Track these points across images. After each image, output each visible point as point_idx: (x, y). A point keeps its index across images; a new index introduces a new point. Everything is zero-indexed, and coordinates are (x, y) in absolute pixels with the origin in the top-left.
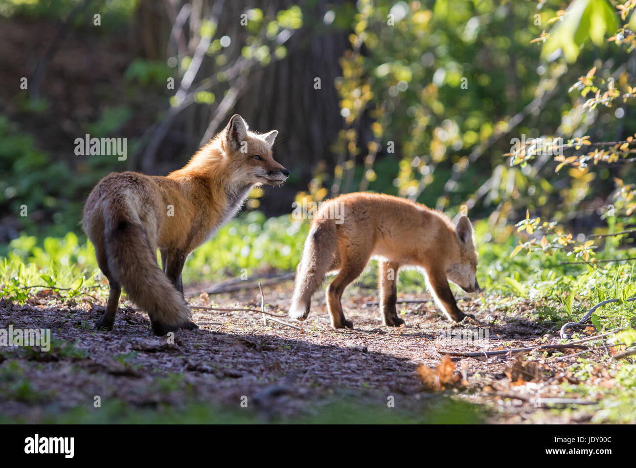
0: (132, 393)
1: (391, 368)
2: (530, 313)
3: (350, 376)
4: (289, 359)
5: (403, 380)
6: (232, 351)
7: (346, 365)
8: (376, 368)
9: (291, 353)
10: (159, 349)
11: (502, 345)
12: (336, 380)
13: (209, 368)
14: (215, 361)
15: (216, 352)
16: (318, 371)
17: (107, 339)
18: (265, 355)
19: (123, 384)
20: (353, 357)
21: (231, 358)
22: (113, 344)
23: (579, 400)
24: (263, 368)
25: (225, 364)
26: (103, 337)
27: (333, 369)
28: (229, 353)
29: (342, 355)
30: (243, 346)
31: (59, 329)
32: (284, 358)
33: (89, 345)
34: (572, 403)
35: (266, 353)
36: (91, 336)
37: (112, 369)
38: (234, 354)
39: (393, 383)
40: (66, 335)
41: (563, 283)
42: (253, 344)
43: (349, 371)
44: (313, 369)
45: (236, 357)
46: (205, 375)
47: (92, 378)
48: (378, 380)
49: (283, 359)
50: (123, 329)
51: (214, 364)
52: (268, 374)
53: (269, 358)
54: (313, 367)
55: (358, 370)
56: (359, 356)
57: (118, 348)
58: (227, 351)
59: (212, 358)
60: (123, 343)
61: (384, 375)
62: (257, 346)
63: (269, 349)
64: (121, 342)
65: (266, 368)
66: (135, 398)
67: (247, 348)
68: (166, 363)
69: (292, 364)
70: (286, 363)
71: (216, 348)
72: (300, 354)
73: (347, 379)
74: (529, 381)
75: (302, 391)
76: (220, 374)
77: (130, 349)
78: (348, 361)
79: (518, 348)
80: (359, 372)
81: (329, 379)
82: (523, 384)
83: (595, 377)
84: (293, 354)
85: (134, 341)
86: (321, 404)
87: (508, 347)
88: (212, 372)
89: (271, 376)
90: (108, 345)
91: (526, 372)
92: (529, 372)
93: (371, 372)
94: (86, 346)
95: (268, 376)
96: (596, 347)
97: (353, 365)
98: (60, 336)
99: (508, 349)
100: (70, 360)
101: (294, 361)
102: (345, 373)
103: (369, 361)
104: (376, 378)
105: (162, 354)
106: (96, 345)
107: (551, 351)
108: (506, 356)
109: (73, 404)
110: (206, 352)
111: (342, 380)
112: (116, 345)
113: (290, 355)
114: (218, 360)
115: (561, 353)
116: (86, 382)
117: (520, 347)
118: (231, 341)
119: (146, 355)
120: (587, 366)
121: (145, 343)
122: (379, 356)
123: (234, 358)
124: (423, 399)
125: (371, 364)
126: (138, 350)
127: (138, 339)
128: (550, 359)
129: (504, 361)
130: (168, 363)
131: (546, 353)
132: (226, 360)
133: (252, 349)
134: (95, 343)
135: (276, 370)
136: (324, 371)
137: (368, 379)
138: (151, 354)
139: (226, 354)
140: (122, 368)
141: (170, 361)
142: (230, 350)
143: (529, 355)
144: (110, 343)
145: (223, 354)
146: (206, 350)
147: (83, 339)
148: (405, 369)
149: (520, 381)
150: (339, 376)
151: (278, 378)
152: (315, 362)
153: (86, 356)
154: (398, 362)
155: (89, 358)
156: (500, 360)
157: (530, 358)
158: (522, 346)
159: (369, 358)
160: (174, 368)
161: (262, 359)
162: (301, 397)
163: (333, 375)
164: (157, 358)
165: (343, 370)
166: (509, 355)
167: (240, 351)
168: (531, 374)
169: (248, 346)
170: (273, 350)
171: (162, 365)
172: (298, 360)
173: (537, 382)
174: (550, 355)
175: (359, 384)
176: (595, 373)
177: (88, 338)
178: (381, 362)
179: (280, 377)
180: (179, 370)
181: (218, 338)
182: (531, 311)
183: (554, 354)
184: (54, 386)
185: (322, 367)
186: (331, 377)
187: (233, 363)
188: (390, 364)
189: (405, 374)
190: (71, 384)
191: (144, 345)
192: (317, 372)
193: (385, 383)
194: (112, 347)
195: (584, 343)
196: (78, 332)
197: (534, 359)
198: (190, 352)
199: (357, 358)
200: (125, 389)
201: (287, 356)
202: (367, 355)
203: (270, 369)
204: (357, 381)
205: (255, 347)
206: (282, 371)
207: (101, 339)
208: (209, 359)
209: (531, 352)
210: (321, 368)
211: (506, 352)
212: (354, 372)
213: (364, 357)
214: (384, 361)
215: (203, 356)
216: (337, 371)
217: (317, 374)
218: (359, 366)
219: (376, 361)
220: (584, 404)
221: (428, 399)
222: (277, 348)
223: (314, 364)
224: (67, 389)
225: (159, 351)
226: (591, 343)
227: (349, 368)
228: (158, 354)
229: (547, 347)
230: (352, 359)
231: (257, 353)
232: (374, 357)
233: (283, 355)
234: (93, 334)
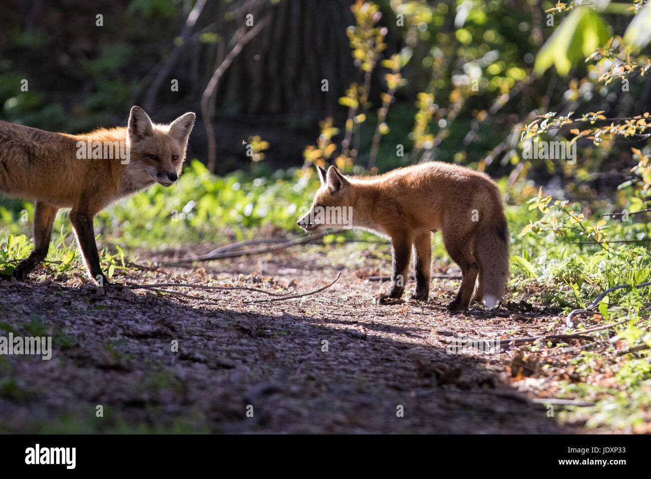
0: (121, 390)
1: (390, 358)
2: (537, 296)
3: (347, 367)
4: (285, 346)
5: (401, 372)
6: (226, 337)
7: (344, 354)
8: (374, 358)
9: (287, 339)
10: (151, 335)
11: (505, 333)
12: (332, 372)
13: (202, 357)
14: (209, 349)
15: (210, 338)
16: (314, 360)
17: (97, 323)
18: (260, 342)
19: (112, 380)
20: (351, 345)
21: (225, 345)
22: (103, 329)
24: (257, 357)
25: (219, 352)
26: (93, 320)
27: (329, 359)
28: (223, 340)
29: (340, 343)
30: (238, 332)
31: (48, 311)
32: (279, 345)
33: (78, 329)
35: (261, 340)
36: (81, 319)
37: (101, 361)
38: (228, 341)
39: (390, 375)
40: (55, 318)
41: (573, 265)
42: (248, 330)
43: (346, 361)
44: (309, 359)
45: (231, 344)
46: (197, 365)
47: (81, 372)
48: (375, 372)
49: (278, 347)
50: (115, 311)
51: (207, 352)
52: (262, 364)
53: (264, 345)
54: (309, 355)
55: (356, 359)
56: (357, 343)
57: (108, 333)
58: (221, 337)
59: (206, 346)
60: (114, 328)
61: (382, 366)
62: (252, 332)
63: (264, 336)
64: (112, 326)
65: (261, 356)
66: (123, 396)
67: (241, 334)
68: (157, 351)
69: (287, 353)
70: (282, 351)
71: (210, 333)
72: (297, 341)
73: (344, 370)
74: (529, 376)
75: (295, 388)
76: (213, 364)
77: (121, 334)
78: (346, 349)
79: (520, 338)
80: (356, 362)
81: (325, 370)
82: (522, 379)
83: (597, 373)
84: (289, 341)
85: (126, 325)
86: (313, 402)
87: (512, 335)
88: (205, 362)
89: (266, 367)
90: (99, 329)
91: (527, 367)
92: (529, 366)
93: (369, 363)
94: (75, 330)
95: (262, 366)
96: (601, 338)
97: (351, 354)
98: (49, 319)
99: (512, 338)
100: (58, 349)
101: (290, 349)
102: (344, 363)
103: (368, 350)
104: (373, 369)
105: (154, 340)
106: (86, 329)
107: (556, 340)
108: (509, 346)
109: (59, 402)
110: (199, 338)
111: (339, 371)
112: (106, 330)
113: (287, 341)
114: (211, 347)
115: (566, 344)
116: (74, 378)
117: (524, 335)
118: (226, 326)
119: (137, 342)
120: (591, 359)
121: (137, 329)
122: (378, 344)
123: (228, 344)
124: (418, 397)
125: (370, 353)
126: (129, 336)
127: (130, 323)
128: (554, 351)
129: (507, 351)
130: (160, 350)
131: (550, 343)
132: (220, 348)
133: (247, 335)
134: (85, 327)
135: (271, 360)
136: (320, 361)
137: (365, 371)
138: (143, 340)
139: (220, 340)
140: (112, 361)
141: (162, 348)
142: (224, 335)
143: (533, 345)
144: (100, 328)
145: (217, 341)
146: (200, 336)
147: (73, 323)
148: (404, 359)
149: (519, 377)
150: (335, 367)
151: (272, 369)
152: (311, 350)
153: (75, 343)
154: (398, 351)
155: (78, 345)
156: (502, 350)
157: (534, 349)
158: (526, 334)
159: (367, 346)
160: (166, 356)
161: (257, 346)
162: (293, 395)
163: (329, 366)
164: (148, 344)
165: (341, 360)
166: (512, 344)
167: (234, 338)
168: (531, 369)
169: (242, 332)
170: (269, 336)
171: (153, 353)
172: (294, 348)
173: (538, 377)
174: (554, 345)
175: (355, 376)
176: (597, 368)
177: (78, 322)
178: (380, 351)
179: (274, 368)
180: (171, 359)
181: (213, 322)
182: (540, 294)
183: (558, 345)
184: (41, 381)
185: (318, 355)
186: (327, 367)
187: (226, 351)
188: (389, 353)
189: (403, 365)
190: (58, 380)
191: (135, 331)
192: (313, 362)
193: (382, 375)
194: (102, 331)
195: (590, 333)
196: (68, 314)
197: (538, 350)
198: (183, 339)
199: (355, 346)
200: (113, 385)
201: (283, 343)
202: (366, 342)
203: (265, 358)
204: (353, 372)
205: (251, 332)
206: (277, 360)
207: (91, 323)
208: (202, 347)
209: (535, 342)
210: (317, 358)
211: (509, 342)
212: (351, 362)
213: (362, 345)
214: (383, 350)
215: (196, 342)
216: (334, 361)
217: (312, 364)
218: (356, 355)
219: (375, 350)
220: (582, 406)
221: (424, 397)
222: (273, 335)
223: (310, 352)
224: (54, 384)
225: (151, 337)
226: (597, 334)
227: (346, 358)
228: (150, 340)
229: (551, 337)
230: (350, 348)
231: (252, 340)
232: (373, 345)
233: (279, 342)
234: (84, 317)
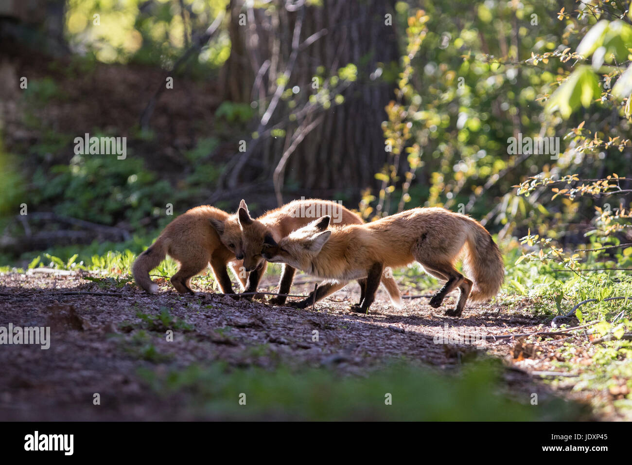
0: (230, 357)
1: (423, 345)
2: (528, 308)
3: (392, 351)
4: (345, 336)
5: (432, 354)
6: (302, 329)
7: (389, 342)
8: (411, 346)
9: (347, 332)
10: (247, 325)
11: (507, 331)
12: (381, 353)
13: (286, 341)
14: (290, 336)
15: (291, 329)
16: (368, 346)
17: (208, 317)
18: (327, 333)
19: (224, 350)
20: (394, 336)
21: (302, 334)
22: (213, 321)
23: (565, 374)
24: (326, 342)
25: (298, 338)
26: (205, 315)
27: (379, 345)
28: (300, 330)
29: (385, 335)
30: (311, 325)
31: (172, 308)
32: (341, 335)
33: (194, 321)
34: (559, 376)
35: (328, 331)
36: (195, 315)
37: (214, 339)
38: (304, 331)
39: (424, 357)
40: (177, 313)
41: (555, 286)
42: (318, 324)
43: (391, 347)
44: (364, 345)
45: (305, 334)
46: (283, 346)
47: (201, 345)
48: (413, 354)
49: (341, 336)
50: (219, 310)
51: (289, 338)
52: (330, 347)
53: (330, 335)
54: (364, 343)
55: (398, 346)
56: (398, 335)
57: (216, 324)
58: (298, 329)
59: (288, 334)
60: (220, 320)
61: (417, 350)
62: (322, 325)
63: (330, 328)
64: (219, 319)
65: (328, 342)
66: (232, 361)
67: (314, 327)
68: (253, 336)
69: (348, 340)
70: (344, 339)
71: (291, 326)
72: (354, 333)
73: (390, 353)
74: (527, 358)
75: (357, 359)
76: (294, 345)
77: (226, 325)
78: (390, 339)
79: (518, 334)
80: (399, 348)
81: (376, 352)
82: (522, 360)
83: (577, 357)
84: (348, 333)
85: (228, 319)
86: (371, 370)
87: (512, 333)
88: (288, 344)
89: (332, 348)
90: (209, 321)
91: (525, 352)
92: (527, 351)
93: (407, 348)
94: (192, 321)
95: (330, 348)
96: (578, 335)
97: (394, 343)
98: (173, 313)
99: (511, 334)
100: (182, 332)
101: (349, 338)
102: (388, 348)
103: (406, 340)
104: (411, 352)
105: (250, 329)
106: (200, 321)
107: (544, 336)
108: (510, 340)
109: (186, 364)
110: (283, 329)
111: (386, 353)
112: (215, 322)
113: (346, 333)
114: (292, 335)
115: (552, 339)
116: (196, 348)
117: (521, 333)
118: (301, 322)
119: (237, 330)
120: (571, 349)
121: (237, 321)
122: (414, 336)
123: (304, 334)
124: (447, 369)
125: (408, 342)
126: (230, 325)
127: (231, 317)
128: (543, 343)
129: (508, 343)
130: (255, 336)
131: (540, 338)
132: (298, 336)
133: (317, 327)
134: (199, 320)
135: (336, 344)
136: (372, 346)
137: (405, 354)
138: (241, 329)
139: (298, 331)
140: (222, 339)
141: (256, 335)
142: (301, 328)
143: (527, 339)
144: (210, 320)
145: (295, 331)
146: (283, 327)
147: (191, 317)
148: (433, 346)
149: (520, 358)
150: (383, 350)
151: (337, 350)
152: (365, 339)
153: (193, 329)
154: (428, 341)
155: (195, 331)
156: (505, 342)
157: (528, 342)
158: (522, 332)
159: (406, 337)
160: (259, 340)
161: (325, 336)
162: (357, 364)
163: (379, 349)
164: (246, 332)
165: (387, 346)
166: (512, 338)
167: (308, 329)
168: (529, 354)
169: (314, 326)
170: (334, 329)
171: (250, 337)
172: (353, 337)
173: (534, 359)
174: (543, 340)
175: (398, 357)
176: (577, 354)
177: (193, 316)
178: (415, 341)
179: (339, 349)
180: (263, 342)
181: (292, 319)
182: (530, 306)
183: (546, 339)
184: (172, 350)
185: (370, 343)
186: (377, 350)
187: (303, 338)
188: (422, 343)
189: (433, 350)
190: (184, 349)
191: (236, 322)
192: (367, 347)
193: (418, 357)
194: (212, 323)
195: (570, 332)
196: (186, 311)
197: (531, 342)
198: (271, 329)
199: (397, 337)
200: (224, 354)
201: (344, 334)
202: (405, 335)
203: (332, 343)
204: (397, 354)
205: (320, 326)
206: (341, 345)
207: (203, 317)
208: (286, 334)
209: (529, 337)
210: (369, 344)
211: (510, 337)
212: (394, 347)
213: (402, 337)
214: (417, 340)
215: (280, 332)
216: (382, 346)
217: (366, 348)
218: (398, 343)
219: (411, 340)
220: (568, 377)
221: (451, 369)
222: (336, 328)
223: (364, 341)
224: (182, 352)
225: (248, 327)
226: (575, 332)
227: (391, 345)
228: (247, 329)
229: (541, 333)
230: (393, 338)
231: (322, 331)
232: (410, 337)
233: (341, 333)
234: (198, 313)
